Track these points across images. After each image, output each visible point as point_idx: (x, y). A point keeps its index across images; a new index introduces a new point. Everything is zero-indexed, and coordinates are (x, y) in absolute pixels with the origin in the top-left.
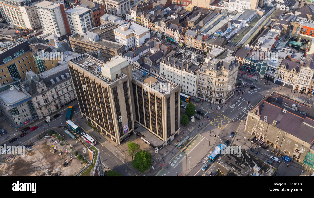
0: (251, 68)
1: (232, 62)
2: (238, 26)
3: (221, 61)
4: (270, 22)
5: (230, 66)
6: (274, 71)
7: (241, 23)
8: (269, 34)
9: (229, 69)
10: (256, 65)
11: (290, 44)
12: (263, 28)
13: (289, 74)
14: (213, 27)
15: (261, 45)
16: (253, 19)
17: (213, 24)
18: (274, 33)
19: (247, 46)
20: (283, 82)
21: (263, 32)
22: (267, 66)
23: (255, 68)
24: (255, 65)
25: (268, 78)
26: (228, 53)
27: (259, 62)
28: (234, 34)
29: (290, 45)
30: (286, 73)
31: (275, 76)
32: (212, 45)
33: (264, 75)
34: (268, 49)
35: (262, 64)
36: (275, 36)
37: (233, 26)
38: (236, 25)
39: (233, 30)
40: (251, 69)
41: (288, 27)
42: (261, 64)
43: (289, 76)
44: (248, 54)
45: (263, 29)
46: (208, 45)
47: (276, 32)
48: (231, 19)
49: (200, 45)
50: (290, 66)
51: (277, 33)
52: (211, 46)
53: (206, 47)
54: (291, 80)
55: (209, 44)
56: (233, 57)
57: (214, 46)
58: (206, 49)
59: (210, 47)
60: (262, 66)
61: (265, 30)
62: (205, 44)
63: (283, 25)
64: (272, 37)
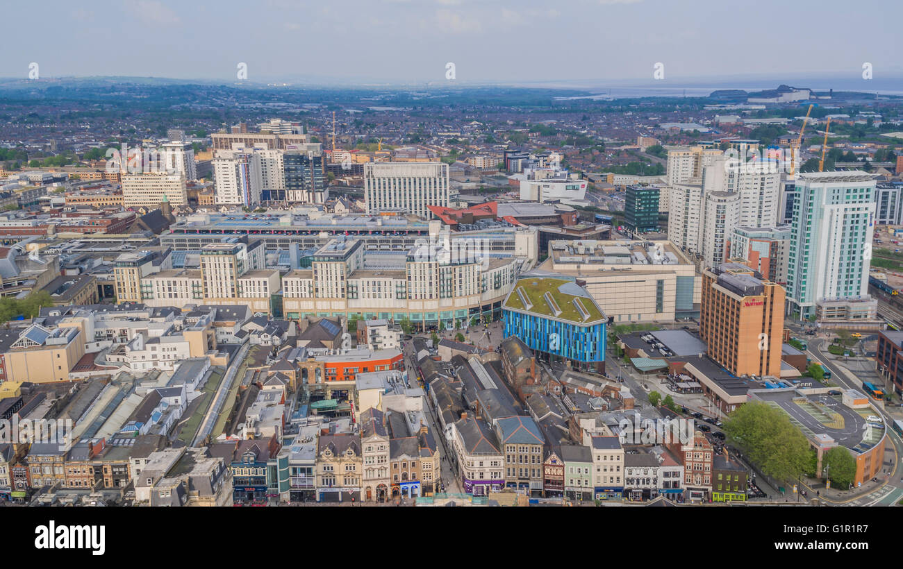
0: (252, 485)
1: (214, 471)
2: (177, 402)
3: (185, 477)
4: (252, 374)
5: (212, 484)
6: (309, 471)
7: (183, 392)
8: (261, 397)
9: (214, 492)
10: (264, 474)
11: (314, 408)
12: (242, 390)
13: (343, 465)
14: (106, 420)
15: (256, 424)
16: (207, 377)
17: (102, 414)
18: (272, 395)
19: (222, 437)
20: (337, 490)
21: (245, 399)
22: (291, 465)
23: (264, 483)
24: (262, 475)
25: (301, 494)
26: (193, 456)
27: (268, 464)
28: (172, 422)
29: (315, 411)
30: (335, 465)
31: (315, 483)
32: (126, 463)
33: (288, 491)
34: (277, 427)
35: (277, 464)
36: (278, 398)
37: (163, 403)
38: (171, 400)
39: (167, 413)
40: (254, 489)
41: (297, 373)
42: (276, 466)
43: (343, 471)
44: (235, 452)
45: (241, 393)
46: (113, 467)
47: (274, 390)
48: (152, 390)
49: (88, 473)
50: (338, 448)
51: (280, 392)
52: (126, 466)
53: (110, 473)
54: (350, 478)
55: (116, 462)
56: (211, 461)
57: (132, 461)
58: (110, 480)
59: (123, 470)
60: (279, 470)
61: (247, 394)
62: (102, 466)
63: (285, 372)
64: (274, 402)
